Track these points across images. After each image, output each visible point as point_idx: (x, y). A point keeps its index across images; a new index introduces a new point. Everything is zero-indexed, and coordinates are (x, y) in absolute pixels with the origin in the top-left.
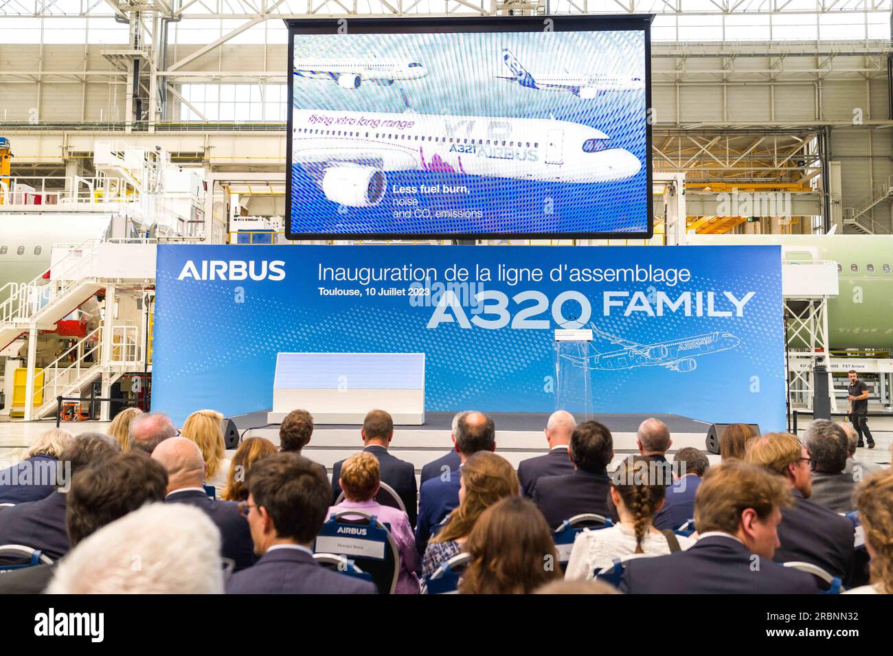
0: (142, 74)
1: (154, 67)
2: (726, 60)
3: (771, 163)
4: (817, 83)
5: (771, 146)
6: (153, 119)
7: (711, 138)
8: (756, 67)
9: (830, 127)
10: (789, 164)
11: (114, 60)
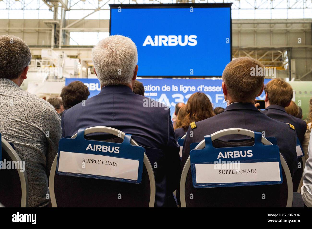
0: (57, 29)
1: (61, 26)
2: (255, 25)
3: (271, 60)
4: (287, 33)
5: (271, 54)
6: (61, 44)
7: (250, 51)
8: (266, 27)
9: (291, 48)
10: (277, 60)
11: (48, 24)
